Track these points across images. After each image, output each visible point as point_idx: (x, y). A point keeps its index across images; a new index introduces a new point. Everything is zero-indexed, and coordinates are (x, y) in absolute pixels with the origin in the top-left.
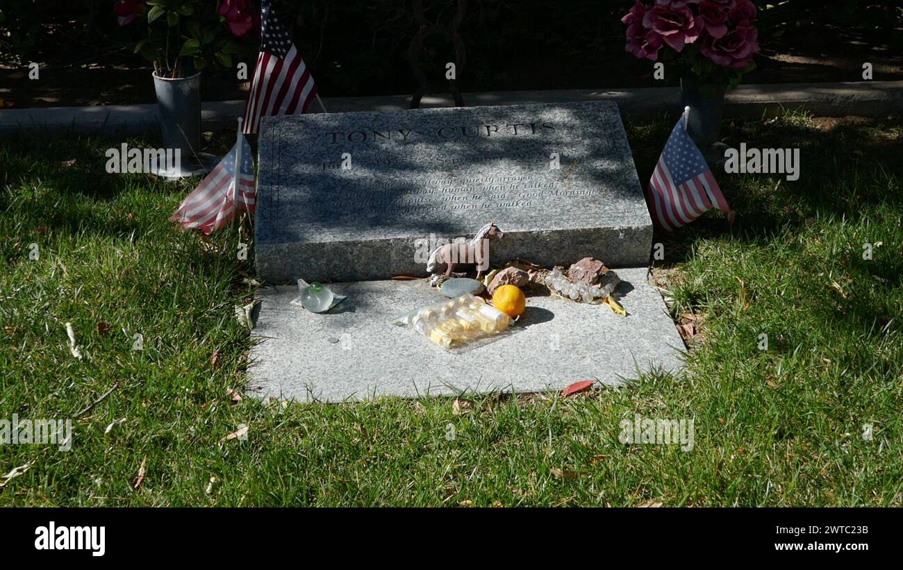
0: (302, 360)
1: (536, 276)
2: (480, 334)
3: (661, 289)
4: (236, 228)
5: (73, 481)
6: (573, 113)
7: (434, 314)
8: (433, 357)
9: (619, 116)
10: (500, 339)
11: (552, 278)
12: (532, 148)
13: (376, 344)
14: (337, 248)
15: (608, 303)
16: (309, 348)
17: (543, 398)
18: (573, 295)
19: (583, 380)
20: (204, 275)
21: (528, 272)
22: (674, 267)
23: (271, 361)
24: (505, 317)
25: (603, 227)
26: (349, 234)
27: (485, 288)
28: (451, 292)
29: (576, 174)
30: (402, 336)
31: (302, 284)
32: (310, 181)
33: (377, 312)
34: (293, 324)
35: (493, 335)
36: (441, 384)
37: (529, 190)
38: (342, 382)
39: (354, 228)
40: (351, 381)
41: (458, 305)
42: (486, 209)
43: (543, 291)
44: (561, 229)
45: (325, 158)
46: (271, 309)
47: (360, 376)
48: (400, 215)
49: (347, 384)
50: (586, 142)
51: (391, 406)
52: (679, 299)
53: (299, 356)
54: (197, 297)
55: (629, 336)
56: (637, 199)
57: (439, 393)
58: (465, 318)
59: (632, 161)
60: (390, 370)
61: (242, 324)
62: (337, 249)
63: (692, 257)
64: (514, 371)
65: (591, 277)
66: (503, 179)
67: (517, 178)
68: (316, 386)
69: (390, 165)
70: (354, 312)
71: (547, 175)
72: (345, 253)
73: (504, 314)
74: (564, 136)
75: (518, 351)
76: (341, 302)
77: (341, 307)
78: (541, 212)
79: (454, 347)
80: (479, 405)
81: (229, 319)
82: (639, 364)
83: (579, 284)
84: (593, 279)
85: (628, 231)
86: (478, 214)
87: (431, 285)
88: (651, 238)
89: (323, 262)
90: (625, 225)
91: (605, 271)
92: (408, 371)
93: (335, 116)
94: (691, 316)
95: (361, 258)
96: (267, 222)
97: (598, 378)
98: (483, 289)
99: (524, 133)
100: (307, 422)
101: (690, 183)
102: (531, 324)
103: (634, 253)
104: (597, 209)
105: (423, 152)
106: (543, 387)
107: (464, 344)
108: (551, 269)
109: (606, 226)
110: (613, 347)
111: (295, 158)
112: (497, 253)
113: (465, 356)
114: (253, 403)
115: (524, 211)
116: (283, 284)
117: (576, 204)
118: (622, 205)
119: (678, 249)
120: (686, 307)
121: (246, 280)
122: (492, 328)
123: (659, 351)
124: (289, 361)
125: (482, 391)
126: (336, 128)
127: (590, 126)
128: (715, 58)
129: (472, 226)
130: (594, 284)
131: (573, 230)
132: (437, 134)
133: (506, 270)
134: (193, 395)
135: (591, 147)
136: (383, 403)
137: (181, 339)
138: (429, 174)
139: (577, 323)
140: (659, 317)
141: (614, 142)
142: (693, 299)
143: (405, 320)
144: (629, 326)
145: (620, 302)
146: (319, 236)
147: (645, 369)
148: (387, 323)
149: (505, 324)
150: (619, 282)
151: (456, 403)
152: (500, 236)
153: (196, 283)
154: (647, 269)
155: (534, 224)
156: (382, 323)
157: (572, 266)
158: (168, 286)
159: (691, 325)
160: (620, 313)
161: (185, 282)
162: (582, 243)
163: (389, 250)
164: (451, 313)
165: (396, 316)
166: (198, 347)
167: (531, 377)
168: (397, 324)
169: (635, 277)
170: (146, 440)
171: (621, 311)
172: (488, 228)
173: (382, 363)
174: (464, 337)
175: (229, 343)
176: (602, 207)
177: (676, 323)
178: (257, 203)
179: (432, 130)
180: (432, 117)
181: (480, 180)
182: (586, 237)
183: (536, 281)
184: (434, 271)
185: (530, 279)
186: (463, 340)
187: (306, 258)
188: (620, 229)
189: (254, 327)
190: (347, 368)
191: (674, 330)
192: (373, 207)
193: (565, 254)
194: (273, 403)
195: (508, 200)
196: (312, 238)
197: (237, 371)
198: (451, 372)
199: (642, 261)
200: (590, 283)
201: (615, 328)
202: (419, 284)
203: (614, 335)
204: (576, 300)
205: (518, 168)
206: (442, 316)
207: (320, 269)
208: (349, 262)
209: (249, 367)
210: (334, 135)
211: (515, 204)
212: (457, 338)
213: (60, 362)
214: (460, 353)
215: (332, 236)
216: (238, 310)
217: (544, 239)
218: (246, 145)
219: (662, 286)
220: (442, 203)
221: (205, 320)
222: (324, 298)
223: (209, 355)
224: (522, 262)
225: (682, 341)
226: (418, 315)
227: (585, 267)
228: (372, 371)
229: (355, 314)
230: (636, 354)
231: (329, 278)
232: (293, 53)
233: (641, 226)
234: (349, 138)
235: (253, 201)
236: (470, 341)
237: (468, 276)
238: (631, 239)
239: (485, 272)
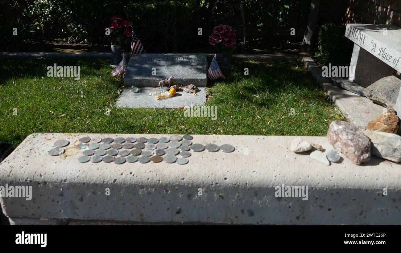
1: (181, 88)
2: (165, 97)
6: (196, 56)
8: (154, 101)
10: (169, 99)
11: (184, 89)
12: (185, 63)
13: (144, 98)
15: (194, 93)
16: (130, 99)
17: (173, 109)
18: (187, 91)
19: (182, 106)
20: (113, 84)
22: (210, 87)
23: (122, 100)
24: (171, 95)
26: (143, 77)
28: (162, 90)
29: (193, 68)
30: (149, 97)
31: (132, 87)
32: (138, 67)
33: (146, 93)
34: (129, 94)
36: (153, 106)
37: (183, 70)
41: (162, 92)
42: (172, 74)
43: (182, 90)
44: (187, 78)
46: (125, 91)
50: (197, 62)
51: (141, 109)
52: (209, 93)
53: (127, 100)
56: (205, 73)
58: (163, 94)
59: (206, 66)
61: (118, 94)
62: (140, 80)
64: (169, 104)
66: (178, 68)
67: (181, 68)
68: (128, 105)
69: (155, 65)
70: (141, 93)
71: (187, 68)
72: (142, 81)
74: (193, 61)
75: (172, 101)
76: (139, 91)
78: (184, 75)
79: (159, 100)
81: (116, 92)
83: (189, 89)
85: (201, 79)
87: (159, 89)
88: (207, 81)
89: (138, 83)
90: (200, 78)
91: (195, 87)
93: (146, 55)
94: (210, 97)
95: (145, 82)
96: (127, 74)
97: (185, 106)
99: (185, 60)
101: (215, 70)
102: (176, 96)
103: (203, 84)
105: (163, 63)
106: (174, 107)
107: (161, 99)
108: (184, 86)
109: (197, 78)
111: (136, 63)
113: (161, 101)
114: (115, 107)
115: (180, 74)
116: (129, 87)
117: (192, 74)
118: (201, 74)
119: (212, 84)
120: (209, 95)
121: (122, 86)
122: (168, 97)
123: (200, 102)
124: (125, 101)
125: (161, 107)
127: (199, 59)
128: (226, 45)
131: (190, 79)
132: (166, 59)
133: (174, 86)
139: (186, 97)
140: (204, 96)
141: (203, 62)
142: (211, 93)
143: (150, 94)
144: (197, 98)
145: (197, 93)
146: (136, 77)
150: (198, 90)
152: (174, 79)
154: (205, 88)
155: (182, 77)
157: (188, 86)
160: (196, 95)
163: (151, 81)
164: (160, 93)
167: (172, 106)
169: (202, 89)
172: (172, 77)
173: (143, 102)
175: (114, 97)
176: (197, 74)
177: (206, 97)
181: (173, 68)
182: (192, 80)
184: (160, 86)
185: (179, 88)
187: (134, 82)
189: (121, 94)
191: (206, 99)
193: (187, 83)
194: (119, 107)
195: (178, 72)
197: (114, 102)
198: (156, 104)
199: (204, 86)
200: (191, 89)
201: (193, 98)
202: (157, 88)
204: (188, 93)
205: (182, 66)
206: (158, 94)
207: (136, 84)
208: (143, 83)
209: (117, 101)
210: (145, 58)
213: (78, 98)
215: (140, 78)
216: (118, 91)
219: (207, 91)
220: (164, 72)
222: (136, 89)
223: (109, 99)
224: (178, 85)
225: (206, 101)
226: (154, 93)
227: (190, 86)
231: (138, 87)
232: (139, 41)
233: (204, 78)
234: (148, 59)
235: (126, 71)
236: (163, 99)
237: (166, 87)
238: (202, 81)
239: (170, 86)
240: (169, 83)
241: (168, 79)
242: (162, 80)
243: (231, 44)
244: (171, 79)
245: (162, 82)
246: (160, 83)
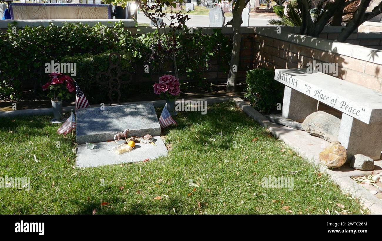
2: (126, 151)
4: (72, 133)
5: (38, 187)
6: (144, 106)
7: (116, 148)
8: (116, 156)
9: (153, 106)
10: (130, 152)
11: (140, 139)
12: (135, 113)
13: (104, 155)
16: (89, 157)
17: (139, 163)
18: (145, 142)
19: (147, 159)
20: (65, 143)
21: (136, 138)
22: (165, 136)
23: (81, 160)
24: (131, 147)
25: (150, 128)
26: (97, 132)
27: (127, 142)
28: (119, 143)
29: (145, 118)
30: (109, 153)
31: (87, 143)
32: (88, 122)
33: (104, 148)
34: (85, 152)
36: (118, 161)
37: (135, 121)
41: (121, 146)
43: (139, 142)
44: (142, 129)
45: (91, 117)
46: (80, 149)
47: (100, 161)
48: (108, 128)
49: (98, 163)
50: (147, 111)
52: (166, 142)
53: (87, 158)
55: (156, 150)
56: (157, 122)
57: (118, 163)
58: (122, 148)
59: (156, 115)
60: (107, 160)
61: (74, 153)
62: (94, 136)
63: (169, 133)
64: (133, 158)
66: (129, 120)
67: (132, 119)
68: (91, 164)
69: (105, 118)
70: (99, 149)
71: (139, 119)
72: (96, 136)
74: (142, 110)
75: (134, 154)
77: (96, 148)
78: (138, 126)
79: (121, 154)
80: (126, 165)
81: (71, 152)
82: (158, 155)
83: (146, 140)
84: (149, 139)
85: (156, 129)
86: (125, 127)
87: (115, 142)
88: (161, 130)
89: (91, 139)
91: (151, 137)
92: (111, 160)
93: (93, 109)
94: (169, 145)
95: (100, 137)
96: (79, 131)
97: (150, 158)
99: (133, 110)
101: (167, 118)
102: (136, 149)
103: (157, 133)
104: (149, 125)
105: (112, 115)
106: (139, 161)
107: (123, 153)
108: (140, 137)
110: (153, 152)
111: (85, 117)
113: (123, 156)
114: (77, 168)
115: (134, 126)
116: (83, 144)
117: (145, 124)
118: (154, 124)
119: (166, 132)
120: (168, 143)
121: (74, 144)
122: (128, 150)
123: (163, 152)
124: (85, 160)
125: (127, 162)
126: (93, 111)
127: (147, 108)
128: (172, 93)
129: (123, 129)
131: (144, 129)
132: (115, 111)
133: (131, 138)
134: (64, 167)
135: (148, 112)
136: (106, 166)
137: (61, 156)
138: (114, 119)
139: (146, 148)
140: (163, 145)
141: (152, 111)
142: (169, 141)
143: (110, 149)
144: (156, 148)
145: (155, 143)
147: (160, 156)
148: (106, 150)
149: (131, 149)
150: (154, 139)
151: (121, 165)
152: (129, 131)
154: (160, 136)
155: (136, 128)
157: (145, 136)
159: (169, 146)
160: (155, 145)
162: (146, 132)
163: (106, 135)
164: (119, 147)
166: (64, 158)
167: (137, 159)
168: (108, 150)
169: (157, 138)
170: (54, 177)
172: (127, 130)
173: (105, 158)
174: (122, 152)
175: (71, 157)
177: (166, 146)
180: (114, 108)
181: (125, 120)
182: (147, 130)
184: (116, 139)
185: (136, 140)
187: (88, 138)
188: (154, 128)
189: (77, 153)
190: (98, 160)
191: (166, 148)
192: (102, 127)
193: (143, 134)
196: (89, 134)
197: (73, 162)
198: (120, 159)
201: (154, 148)
202: (112, 142)
203: (153, 150)
205: (133, 117)
206: (117, 148)
208: (97, 138)
209: (76, 161)
211: (132, 125)
213: (33, 163)
215: (93, 133)
216: (73, 150)
217: (139, 131)
218: (73, 115)
219: (163, 139)
220: (117, 125)
221: (66, 152)
222: (92, 146)
223: (67, 159)
224: (134, 136)
225: (167, 150)
226: (113, 148)
227: (147, 136)
228: (103, 160)
230: (158, 153)
231: (93, 142)
232: (83, 95)
233: (158, 127)
234: (96, 113)
235: (75, 127)
236: (124, 153)
237: (123, 140)
238: (156, 130)
239: (126, 139)
240: (125, 136)
241: (123, 132)
242: (117, 133)
243: (176, 92)
244: (127, 132)
245: (117, 135)
246: (115, 137)
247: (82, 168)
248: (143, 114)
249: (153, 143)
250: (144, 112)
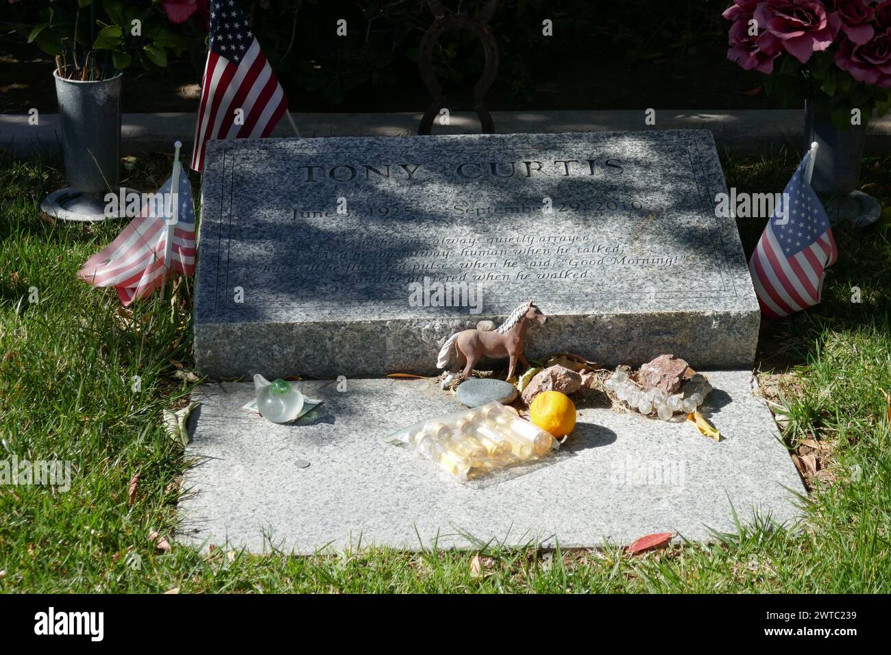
0: (258, 492)
1: (591, 378)
2: (510, 460)
3: (771, 403)
4: (168, 297)
6: (650, 146)
7: (446, 430)
8: (444, 492)
9: (715, 152)
10: (539, 468)
11: (615, 383)
12: (590, 196)
13: (363, 470)
14: (310, 331)
15: (694, 420)
16: (267, 474)
17: (600, 556)
18: (644, 407)
19: (657, 532)
20: (120, 364)
21: (581, 373)
22: (789, 371)
23: (213, 492)
24: (546, 438)
25: (688, 311)
26: (327, 312)
27: (519, 395)
28: (469, 399)
29: (652, 233)
30: (400, 460)
31: (260, 381)
32: (274, 232)
33: (365, 424)
34: (246, 439)
35: (530, 463)
36: (455, 532)
37: (584, 255)
38: (314, 526)
39: (336, 304)
40: (327, 524)
41: (480, 417)
42: (522, 282)
43: (601, 400)
44: (629, 313)
45: (297, 202)
46: (215, 416)
47: (339, 517)
48: (401, 287)
49: (321, 528)
50: (668, 187)
51: (383, 562)
52: (797, 418)
53: (252, 486)
54: (110, 397)
55: (723, 470)
56: (740, 272)
57: (452, 545)
58: (490, 437)
60: (383, 509)
61: (173, 436)
62: (312, 334)
63: (816, 357)
64: (559, 516)
65: (670, 383)
66: (547, 239)
67: (567, 238)
68: (276, 530)
69: (388, 215)
70: (333, 423)
71: (610, 235)
72: (322, 338)
73: (546, 434)
74: (635, 176)
75: (564, 487)
76: (313, 409)
77: (315, 415)
78: (601, 288)
79: (474, 479)
81: (154, 429)
82: (738, 511)
83: (653, 392)
84: (673, 386)
85: (725, 319)
86: (512, 288)
87: (442, 387)
88: (758, 327)
89: (290, 350)
90: (720, 310)
91: (690, 374)
92: (408, 512)
93: (312, 142)
94: (813, 444)
95: (343, 347)
96: (213, 291)
97: (679, 529)
98: (515, 396)
100: (263, 582)
102: (583, 449)
103: (733, 348)
104: (680, 286)
106: (599, 541)
107: (488, 474)
108: (613, 369)
109: (693, 310)
110: (701, 485)
111: (254, 201)
112: (536, 344)
113: (489, 492)
114: (186, 552)
115: (577, 285)
116: (232, 381)
117: (650, 277)
118: (717, 279)
119: (796, 346)
120: (806, 430)
121: (179, 374)
122: (528, 452)
123: (768, 493)
124: (238, 494)
125: (513, 543)
126: (313, 159)
127: (673, 166)
129: (501, 305)
130: (675, 393)
131: (646, 315)
132: (455, 171)
133: (550, 369)
134: (101, 539)
135: (676, 193)
136: (372, 558)
137: (86, 457)
138: (443, 229)
139: (649, 449)
140: (768, 443)
141: (707, 189)
142: (817, 419)
143: (405, 438)
144: (724, 455)
145: (712, 420)
146: (285, 314)
147: (747, 519)
148: (380, 440)
149: (546, 447)
150: (710, 390)
151: (476, 561)
152: (542, 320)
153: (109, 376)
154: (750, 373)
155: (591, 304)
156: (371, 441)
157: (644, 367)
158: (69, 379)
159: (813, 456)
160: (712, 437)
161: (94, 374)
162: (658, 333)
163: (384, 335)
164: (470, 428)
165: (392, 431)
166: (112, 469)
167: (582, 526)
168: (393, 443)
169: (733, 383)
171: (713, 433)
172: (526, 309)
173: (370, 499)
174: (488, 465)
175: (154, 464)
176: (688, 282)
177: (792, 452)
178: (199, 263)
179: (448, 166)
180: (449, 148)
181: (515, 240)
182: (665, 325)
183: (592, 387)
184: (447, 368)
185: (583, 383)
186: (486, 469)
187: (265, 345)
188: (713, 315)
189: (191, 441)
190: (322, 505)
191: (788, 462)
192: (363, 274)
193: (634, 349)
194: (214, 553)
195: (554, 268)
196: (276, 316)
197: (164, 506)
198: (469, 514)
199: (744, 362)
200: (669, 391)
201: (704, 457)
202: (425, 384)
203: (703, 468)
204: (648, 416)
205: (569, 223)
206: (457, 434)
207: (286, 360)
208: (327, 351)
209: (182, 500)
210: (310, 169)
211: (563, 275)
212: (477, 465)
214: (482, 488)
215: (303, 314)
216: (168, 416)
217: (604, 326)
218: (185, 181)
219: (771, 399)
220: (460, 271)
221: (120, 430)
222: (290, 401)
223: (125, 481)
224: (572, 358)
225: (800, 480)
226: (424, 431)
227: (661, 368)
228: (357, 511)
229: (335, 426)
230: (733, 497)
232: (254, 50)
233: (743, 311)
234: (332, 173)
235: (191, 260)
236: (497, 470)
237: (493, 376)
238: (729, 329)
239: (519, 371)
240: (511, 349)
241: (498, 323)
242: (462, 327)
244: (525, 324)
245: (460, 343)
246: (443, 353)
247: (216, 550)
248: (640, 200)
249: (697, 416)
250: (647, 190)
